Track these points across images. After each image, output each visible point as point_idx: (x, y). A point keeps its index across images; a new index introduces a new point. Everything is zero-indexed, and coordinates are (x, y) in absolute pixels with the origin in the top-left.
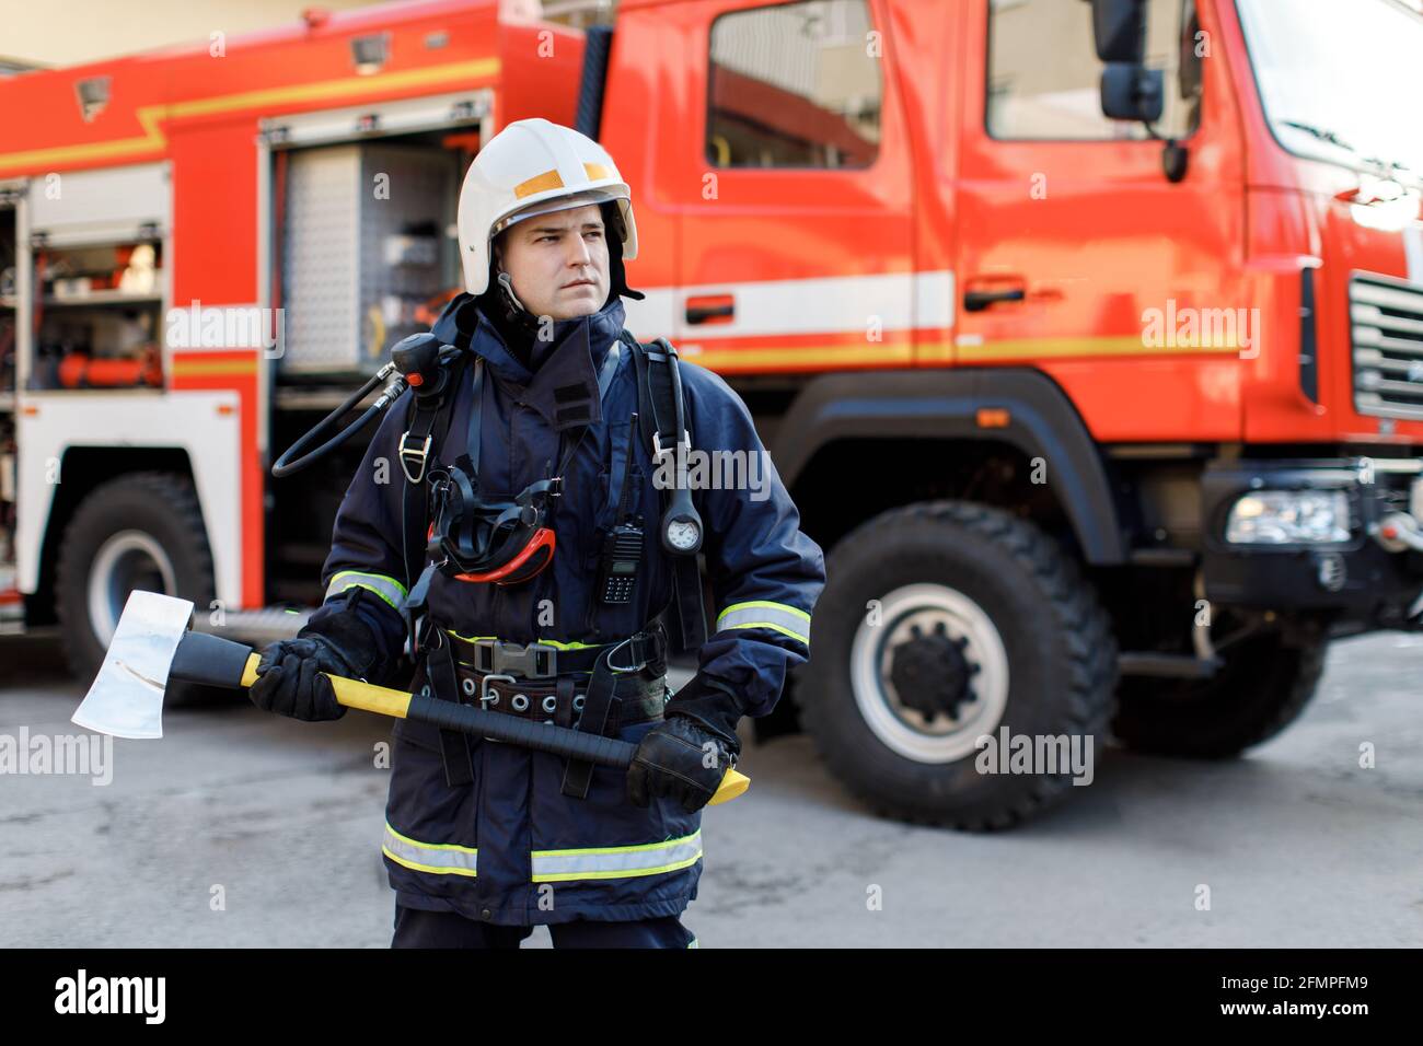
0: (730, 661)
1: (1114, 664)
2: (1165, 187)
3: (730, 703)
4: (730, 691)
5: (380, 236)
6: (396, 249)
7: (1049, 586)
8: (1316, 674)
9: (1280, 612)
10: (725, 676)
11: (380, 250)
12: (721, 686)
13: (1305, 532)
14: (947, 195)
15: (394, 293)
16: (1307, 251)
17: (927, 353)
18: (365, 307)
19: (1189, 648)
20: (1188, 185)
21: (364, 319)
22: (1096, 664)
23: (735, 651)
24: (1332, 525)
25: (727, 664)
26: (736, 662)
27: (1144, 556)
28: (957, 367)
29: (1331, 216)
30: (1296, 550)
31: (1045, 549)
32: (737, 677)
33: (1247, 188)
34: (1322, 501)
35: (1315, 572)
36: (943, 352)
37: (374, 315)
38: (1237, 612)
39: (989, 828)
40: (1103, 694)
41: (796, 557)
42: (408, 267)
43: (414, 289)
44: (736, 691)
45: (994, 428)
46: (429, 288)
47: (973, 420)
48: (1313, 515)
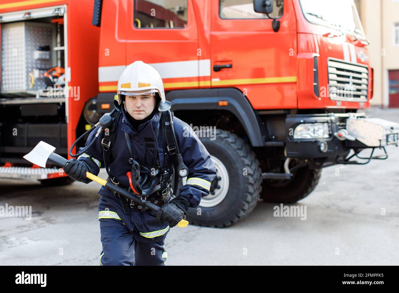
0: (187, 192)
1: (261, 175)
2: (273, 33)
3: (186, 203)
4: (186, 200)
5: (32, 51)
6: (37, 54)
7: (241, 153)
8: (318, 178)
9: (309, 159)
10: (186, 196)
11: (32, 55)
12: (184, 198)
13: (316, 135)
14: (207, 35)
15: (37, 68)
16: (315, 52)
17: (203, 84)
18: (28, 72)
19: (283, 171)
20: (279, 32)
21: (28, 76)
22: (255, 177)
23: (188, 190)
24: (324, 133)
25: (186, 193)
26: (188, 193)
27: (269, 143)
28: (212, 88)
29: (322, 41)
30: (313, 140)
31: (240, 142)
32: (189, 196)
33: (297, 33)
34: (320, 126)
35: (319, 147)
36: (207, 84)
37: (31, 74)
38: (297, 160)
39: (225, 227)
40: (257, 185)
41: (207, 169)
42: (42, 60)
43: (43, 66)
44: (188, 200)
45: (224, 106)
46: (48, 67)
47: (217, 104)
48: (318, 130)
